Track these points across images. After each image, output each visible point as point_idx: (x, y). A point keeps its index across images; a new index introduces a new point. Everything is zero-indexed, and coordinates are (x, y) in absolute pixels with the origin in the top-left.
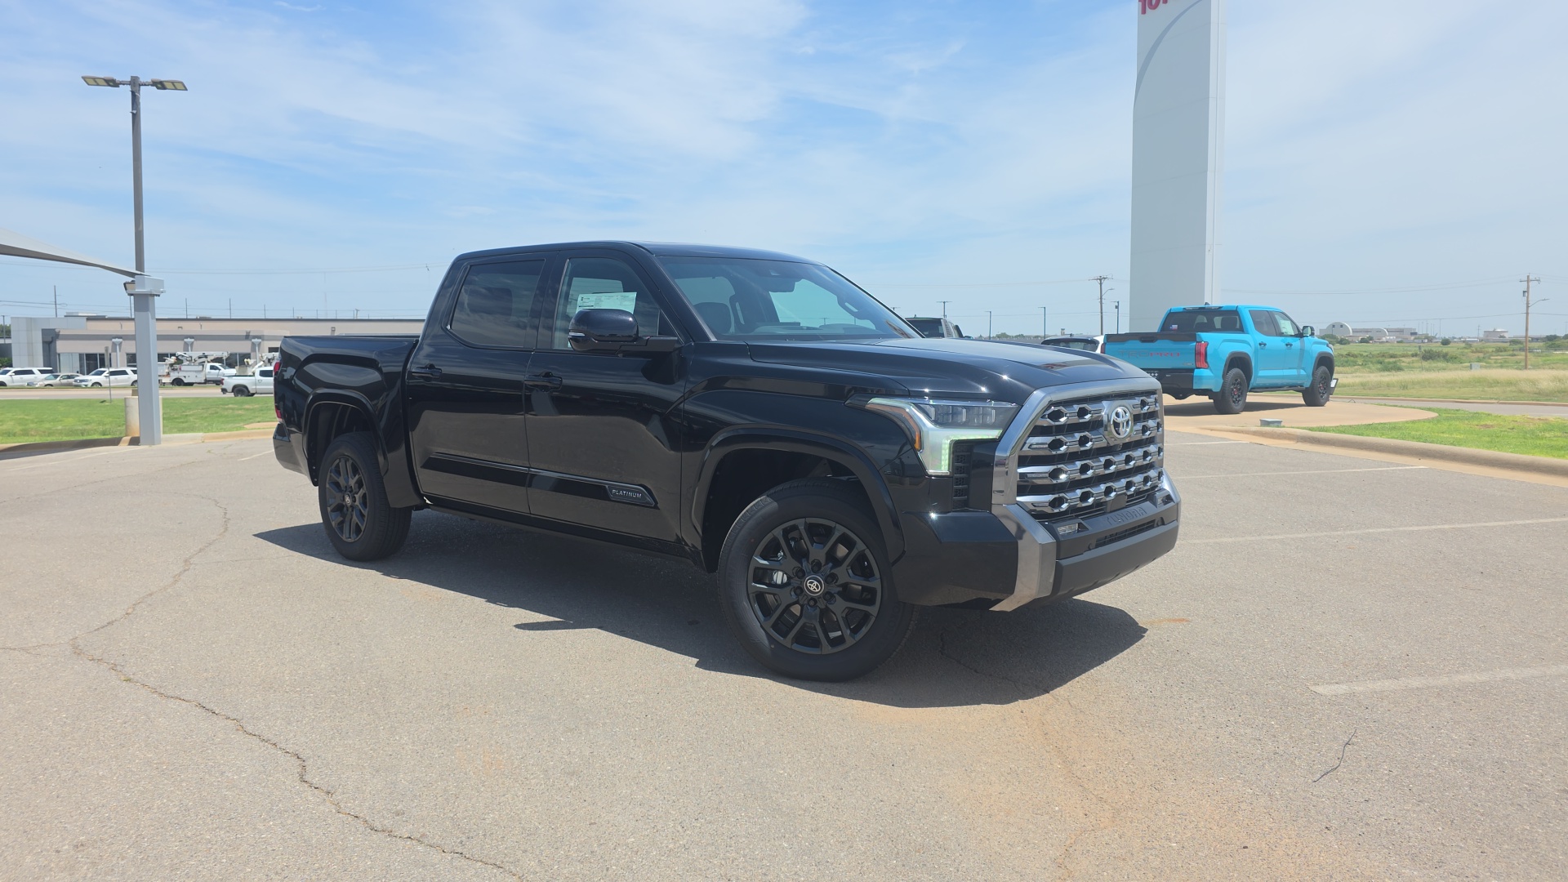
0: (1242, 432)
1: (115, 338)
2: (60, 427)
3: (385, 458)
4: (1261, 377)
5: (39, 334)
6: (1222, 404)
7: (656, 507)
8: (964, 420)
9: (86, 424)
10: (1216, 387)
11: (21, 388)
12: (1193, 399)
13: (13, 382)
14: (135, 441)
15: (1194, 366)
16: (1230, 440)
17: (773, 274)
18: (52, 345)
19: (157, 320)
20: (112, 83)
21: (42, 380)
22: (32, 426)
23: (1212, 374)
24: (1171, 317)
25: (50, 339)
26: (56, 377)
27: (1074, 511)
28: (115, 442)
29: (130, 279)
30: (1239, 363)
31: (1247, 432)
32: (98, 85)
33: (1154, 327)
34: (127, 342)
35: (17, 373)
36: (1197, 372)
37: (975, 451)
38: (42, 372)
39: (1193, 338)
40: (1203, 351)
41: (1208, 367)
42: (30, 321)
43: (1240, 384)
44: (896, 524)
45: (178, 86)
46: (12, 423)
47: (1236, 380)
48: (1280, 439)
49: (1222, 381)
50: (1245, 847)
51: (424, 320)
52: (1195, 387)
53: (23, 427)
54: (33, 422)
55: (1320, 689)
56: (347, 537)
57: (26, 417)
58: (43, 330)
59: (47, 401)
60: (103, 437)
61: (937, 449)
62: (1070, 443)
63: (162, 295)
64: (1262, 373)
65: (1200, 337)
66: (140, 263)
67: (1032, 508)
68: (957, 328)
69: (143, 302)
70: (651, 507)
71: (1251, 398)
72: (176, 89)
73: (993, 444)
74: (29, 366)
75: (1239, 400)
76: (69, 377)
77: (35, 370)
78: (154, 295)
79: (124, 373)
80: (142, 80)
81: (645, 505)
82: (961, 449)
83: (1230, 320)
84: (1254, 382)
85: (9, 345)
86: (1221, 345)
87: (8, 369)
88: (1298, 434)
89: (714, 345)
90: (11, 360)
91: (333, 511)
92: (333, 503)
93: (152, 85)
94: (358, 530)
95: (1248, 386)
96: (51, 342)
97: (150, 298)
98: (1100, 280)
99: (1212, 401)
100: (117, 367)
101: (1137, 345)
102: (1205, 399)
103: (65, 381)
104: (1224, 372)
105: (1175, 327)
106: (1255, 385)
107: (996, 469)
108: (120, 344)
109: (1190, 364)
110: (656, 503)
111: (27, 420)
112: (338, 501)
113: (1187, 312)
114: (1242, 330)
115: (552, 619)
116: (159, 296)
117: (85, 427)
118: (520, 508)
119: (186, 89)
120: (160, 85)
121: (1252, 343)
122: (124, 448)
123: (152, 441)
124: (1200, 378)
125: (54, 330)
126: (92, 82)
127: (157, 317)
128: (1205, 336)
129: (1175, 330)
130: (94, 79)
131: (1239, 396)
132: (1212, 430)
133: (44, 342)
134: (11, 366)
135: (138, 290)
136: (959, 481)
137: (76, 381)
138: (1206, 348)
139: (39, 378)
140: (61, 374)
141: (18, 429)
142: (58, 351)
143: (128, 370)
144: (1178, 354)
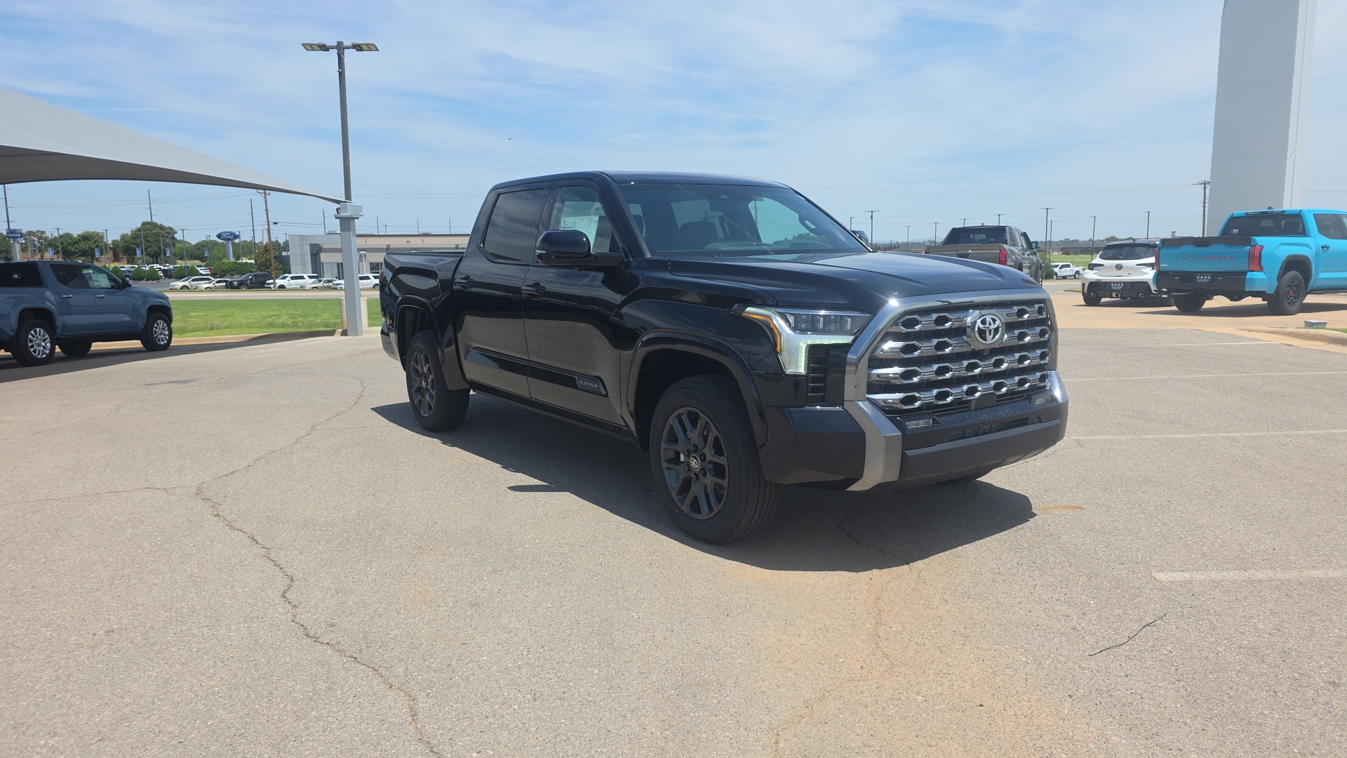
0: (1278, 333)
1: (361, 251)
2: (319, 321)
3: (443, 352)
4: (1321, 279)
5: (309, 247)
6: (1276, 305)
7: (606, 396)
8: (821, 327)
9: (337, 318)
10: (1271, 290)
11: (295, 290)
12: (1249, 301)
13: (290, 285)
14: (344, 333)
15: (1247, 269)
16: (1261, 341)
17: (722, 197)
18: (318, 256)
19: (359, 236)
20: (324, 48)
21: (310, 284)
22: (300, 319)
23: (1265, 277)
24: (1233, 221)
25: (316, 251)
26: (320, 281)
27: (928, 408)
28: (331, 333)
29: (338, 206)
30: (1298, 266)
31: (1282, 334)
32: (314, 50)
33: (1215, 232)
34: (370, 254)
35: (293, 278)
36: (1249, 275)
37: (832, 352)
38: (310, 277)
39: (1247, 242)
40: (1257, 254)
41: (1261, 269)
42: (302, 237)
43: (1297, 286)
44: (761, 415)
45: (371, 47)
46: (286, 317)
47: (1293, 282)
48: (1313, 340)
49: (1276, 283)
50: (981, 706)
51: (468, 235)
52: (1247, 289)
53: (294, 320)
54: (300, 316)
55: (1161, 576)
56: (425, 413)
57: (296, 313)
58: (310, 245)
59: (311, 300)
60: (326, 329)
61: (794, 351)
62: (926, 348)
63: (360, 218)
64: (1322, 275)
65: (1254, 240)
66: (348, 195)
67: (883, 404)
68: (1025, 235)
69: (347, 223)
70: (603, 396)
71: (1310, 299)
72: (370, 50)
73: (846, 347)
74: (302, 273)
75: (1294, 303)
76: (329, 281)
77: (305, 276)
78: (354, 218)
79: (367, 278)
80: (346, 44)
81: (600, 394)
82: (815, 352)
83: (1291, 224)
84: (1312, 284)
85: (288, 257)
86: (1276, 248)
87: (286, 275)
88: (1331, 335)
89: (649, 261)
90: (290, 269)
91: (415, 391)
92: (416, 385)
93: (353, 48)
94: (430, 408)
95: (1307, 287)
96: (317, 254)
97: (352, 220)
98: (1205, 184)
99: (1266, 302)
100: (363, 273)
101: (1192, 249)
102: (1258, 301)
103: (326, 284)
104: (1279, 275)
105: (1236, 231)
106: (1315, 286)
107: (848, 368)
108: (365, 255)
109: (1243, 268)
110: (607, 393)
111: (296, 315)
112: (418, 384)
113: (1249, 217)
114: (1304, 233)
115: (542, 483)
116: (358, 218)
117: (336, 320)
118: (524, 393)
119: (378, 50)
120: (358, 47)
121: (1313, 246)
122: (337, 338)
123: (356, 334)
124: (1253, 280)
125: (318, 244)
126: (309, 47)
127: (358, 232)
128: (1260, 240)
129: (1235, 234)
130: (311, 45)
131: (1295, 298)
132: (1249, 331)
133: (312, 254)
134: (290, 273)
135: (342, 214)
136: (814, 380)
137: (334, 284)
138: (1261, 252)
139: (308, 282)
140: (324, 279)
141: (290, 321)
142: (322, 261)
143: (371, 276)
144: (1232, 258)
